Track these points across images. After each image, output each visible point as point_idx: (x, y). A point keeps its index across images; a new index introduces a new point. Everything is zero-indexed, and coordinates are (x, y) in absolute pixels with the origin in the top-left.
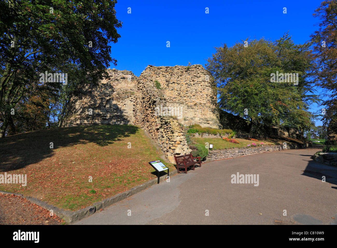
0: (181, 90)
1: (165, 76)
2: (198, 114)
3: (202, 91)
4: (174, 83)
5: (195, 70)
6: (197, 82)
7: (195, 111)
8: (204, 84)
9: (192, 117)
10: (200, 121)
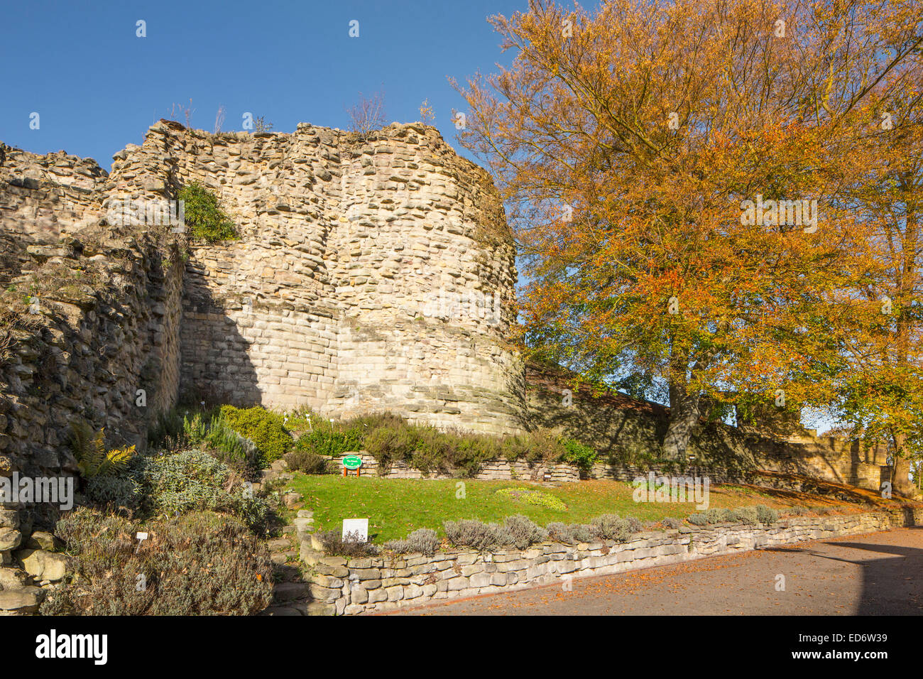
0: (323, 252)
1: (254, 182)
2: (404, 367)
3: (432, 256)
4: (287, 209)
5: (399, 150)
6: (404, 211)
7: (393, 352)
8: (441, 223)
9: (374, 380)
10: (413, 402)
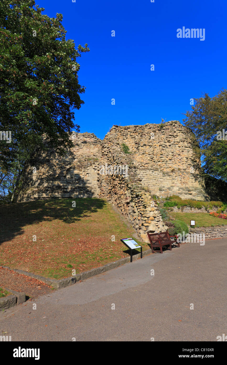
0: (154, 154)
1: (134, 137)
2: (176, 182)
3: (181, 154)
4: (145, 145)
5: (171, 128)
6: (173, 143)
7: (173, 179)
8: (183, 145)
9: (169, 186)
10: (180, 192)
